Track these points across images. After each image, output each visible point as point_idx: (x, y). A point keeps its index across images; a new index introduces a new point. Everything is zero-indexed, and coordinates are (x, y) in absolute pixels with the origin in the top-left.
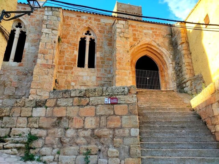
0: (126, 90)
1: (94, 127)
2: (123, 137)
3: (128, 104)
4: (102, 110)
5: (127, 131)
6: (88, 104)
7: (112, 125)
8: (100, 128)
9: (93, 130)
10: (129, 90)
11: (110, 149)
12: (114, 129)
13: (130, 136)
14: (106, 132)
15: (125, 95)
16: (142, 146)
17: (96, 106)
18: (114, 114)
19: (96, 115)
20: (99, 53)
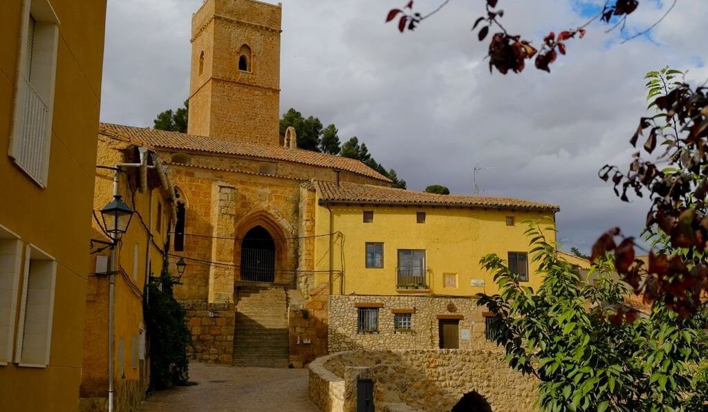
0: (226, 306)
1: (199, 334)
2: (221, 341)
3: (227, 318)
4: (206, 322)
5: (225, 337)
6: (195, 316)
7: (214, 332)
8: (204, 334)
9: (199, 336)
10: (228, 307)
11: (212, 349)
12: (215, 335)
13: (226, 341)
14: (209, 337)
15: (225, 310)
16: (234, 348)
17: (202, 318)
18: (216, 325)
19: (201, 325)
20: (191, 228)
